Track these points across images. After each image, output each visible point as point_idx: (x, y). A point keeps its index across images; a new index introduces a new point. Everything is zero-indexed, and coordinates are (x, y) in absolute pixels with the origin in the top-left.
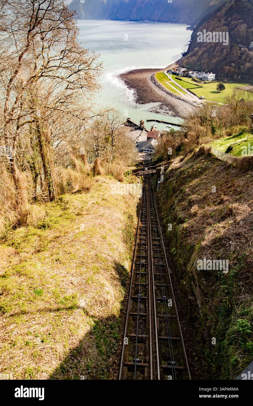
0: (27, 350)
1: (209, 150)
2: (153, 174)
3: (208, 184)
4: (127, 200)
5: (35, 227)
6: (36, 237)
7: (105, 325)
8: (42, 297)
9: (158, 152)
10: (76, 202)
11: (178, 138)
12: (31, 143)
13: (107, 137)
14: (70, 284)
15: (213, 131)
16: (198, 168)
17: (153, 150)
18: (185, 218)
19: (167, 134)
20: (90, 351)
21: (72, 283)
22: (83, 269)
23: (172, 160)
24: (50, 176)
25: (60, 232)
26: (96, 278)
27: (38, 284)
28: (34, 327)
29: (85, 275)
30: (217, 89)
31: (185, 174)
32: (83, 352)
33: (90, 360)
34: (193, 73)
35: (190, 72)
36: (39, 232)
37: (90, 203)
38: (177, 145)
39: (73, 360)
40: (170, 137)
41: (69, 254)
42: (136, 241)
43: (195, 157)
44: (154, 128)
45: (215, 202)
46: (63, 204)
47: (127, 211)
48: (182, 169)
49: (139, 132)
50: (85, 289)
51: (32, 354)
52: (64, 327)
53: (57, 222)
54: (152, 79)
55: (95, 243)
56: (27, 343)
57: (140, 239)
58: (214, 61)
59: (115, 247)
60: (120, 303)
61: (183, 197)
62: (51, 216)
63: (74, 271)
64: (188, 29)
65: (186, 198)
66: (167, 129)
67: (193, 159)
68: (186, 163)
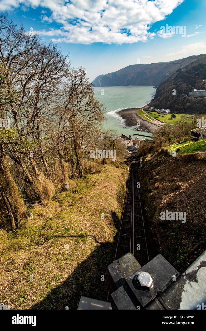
0: (57, 264)
1: (167, 150)
2: (136, 163)
3: (166, 170)
4: (121, 178)
5: (71, 192)
6: (70, 198)
7: (104, 252)
8: (69, 233)
9: (139, 151)
10: (93, 178)
11: (150, 144)
12: (72, 147)
13: (111, 144)
14: (85, 226)
15: (170, 140)
16: (160, 161)
17: (136, 150)
18: (152, 189)
19: (144, 142)
20: (93, 268)
21: (86, 225)
22: (93, 217)
23: (147, 156)
24: (80, 164)
25: (83, 195)
26: (99, 223)
27: (68, 225)
28: (63, 250)
29: (93, 221)
30: (171, 117)
31: (153, 164)
32: (89, 268)
33: (93, 273)
34: (157, 110)
35: (156, 109)
36: (72, 194)
37: (100, 179)
38: (149, 147)
39: (82, 272)
40: (146, 144)
41: (86, 208)
42: (125, 201)
43: (159, 154)
44: (137, 139)
45: (169, 181)
46: (86, 180)
47: (120, 184)
48: (151, 161)
49: (129, 141)
50: (93, 229)
51: (60, 266)
52: (79, 251)
53: (82, 190)
54: (136, 113)
55: (101, 202)
56: (57, 259)
57: (127, 201)
58: (169, 103)
59: (112, 205)
60: (113, 239)
61: (152, 177)
62: (80, 186)
63: (88, 218)
64: (154, 88)
65: (153, 178)
66: (144, 139)
67: (158, 155)
68: (154, 158)
